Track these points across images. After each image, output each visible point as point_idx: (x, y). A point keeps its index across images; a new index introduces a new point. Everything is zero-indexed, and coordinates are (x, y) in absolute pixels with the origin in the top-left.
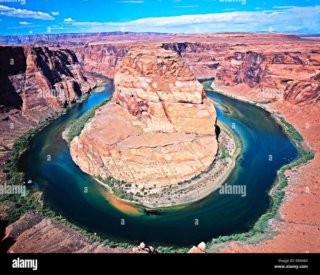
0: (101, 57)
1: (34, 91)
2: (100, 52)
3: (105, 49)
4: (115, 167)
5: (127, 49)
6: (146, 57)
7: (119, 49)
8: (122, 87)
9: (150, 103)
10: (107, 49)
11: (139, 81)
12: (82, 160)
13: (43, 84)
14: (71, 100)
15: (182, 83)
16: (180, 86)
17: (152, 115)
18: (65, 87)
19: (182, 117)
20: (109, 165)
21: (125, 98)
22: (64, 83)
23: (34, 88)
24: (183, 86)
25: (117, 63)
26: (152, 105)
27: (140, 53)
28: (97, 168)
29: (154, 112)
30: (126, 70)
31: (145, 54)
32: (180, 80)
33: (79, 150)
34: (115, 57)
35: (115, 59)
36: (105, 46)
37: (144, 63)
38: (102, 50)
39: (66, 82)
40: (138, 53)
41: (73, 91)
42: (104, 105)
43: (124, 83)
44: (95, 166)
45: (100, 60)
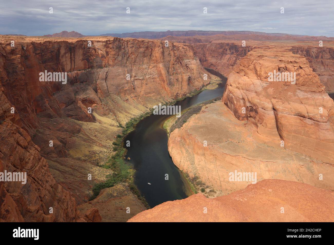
0: (222, 55)
1: (153, 80)
2: (221, 50)
3: (226, 47)
4: (205, 169)
5: (250, 50)
6: (267, 59)
7: (241, 49)
8: (234, 88)
9: (260, 110)
10: (229, 48)
11: (253, 84)
12: (176, 152)
13: (162, 74)
14: (182, 92)
15: (306, 94)
16: (302, 97)
17: (260, 124)
18: (180, 80)
19: (296, 134)
20: (199, 165)
21: (234, 100)
22: (180, 76)
23: (154, 77)
24: (306, 97)
25: (237, 62)
26: (262, 113)
27: (261, 54)
28: (187, 164)
29: (263, 121)
30: (242, 71)
31: (266, 56)
32: (304, 89)
33: (176, 142)
34: (235, 56)
35: (235, 58)
36: (228, 44)
37: (263, 65)
38: (224, 48)
39: (182, 75)
40: (259, 54)
41: (187, 85)
42: (212, 104)
43: (237, 84)
44: (186, 162)
45: (219, 58)
